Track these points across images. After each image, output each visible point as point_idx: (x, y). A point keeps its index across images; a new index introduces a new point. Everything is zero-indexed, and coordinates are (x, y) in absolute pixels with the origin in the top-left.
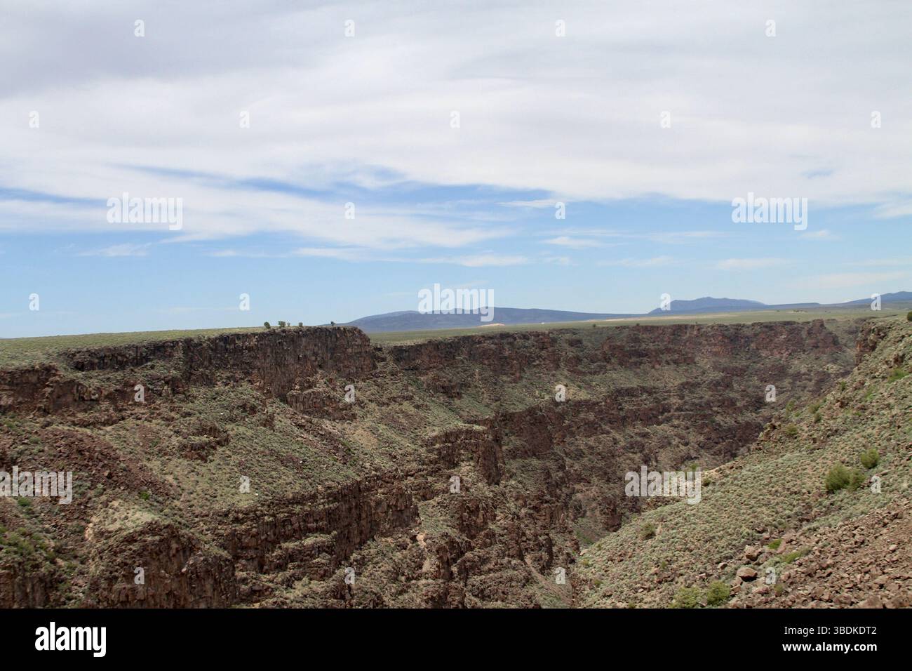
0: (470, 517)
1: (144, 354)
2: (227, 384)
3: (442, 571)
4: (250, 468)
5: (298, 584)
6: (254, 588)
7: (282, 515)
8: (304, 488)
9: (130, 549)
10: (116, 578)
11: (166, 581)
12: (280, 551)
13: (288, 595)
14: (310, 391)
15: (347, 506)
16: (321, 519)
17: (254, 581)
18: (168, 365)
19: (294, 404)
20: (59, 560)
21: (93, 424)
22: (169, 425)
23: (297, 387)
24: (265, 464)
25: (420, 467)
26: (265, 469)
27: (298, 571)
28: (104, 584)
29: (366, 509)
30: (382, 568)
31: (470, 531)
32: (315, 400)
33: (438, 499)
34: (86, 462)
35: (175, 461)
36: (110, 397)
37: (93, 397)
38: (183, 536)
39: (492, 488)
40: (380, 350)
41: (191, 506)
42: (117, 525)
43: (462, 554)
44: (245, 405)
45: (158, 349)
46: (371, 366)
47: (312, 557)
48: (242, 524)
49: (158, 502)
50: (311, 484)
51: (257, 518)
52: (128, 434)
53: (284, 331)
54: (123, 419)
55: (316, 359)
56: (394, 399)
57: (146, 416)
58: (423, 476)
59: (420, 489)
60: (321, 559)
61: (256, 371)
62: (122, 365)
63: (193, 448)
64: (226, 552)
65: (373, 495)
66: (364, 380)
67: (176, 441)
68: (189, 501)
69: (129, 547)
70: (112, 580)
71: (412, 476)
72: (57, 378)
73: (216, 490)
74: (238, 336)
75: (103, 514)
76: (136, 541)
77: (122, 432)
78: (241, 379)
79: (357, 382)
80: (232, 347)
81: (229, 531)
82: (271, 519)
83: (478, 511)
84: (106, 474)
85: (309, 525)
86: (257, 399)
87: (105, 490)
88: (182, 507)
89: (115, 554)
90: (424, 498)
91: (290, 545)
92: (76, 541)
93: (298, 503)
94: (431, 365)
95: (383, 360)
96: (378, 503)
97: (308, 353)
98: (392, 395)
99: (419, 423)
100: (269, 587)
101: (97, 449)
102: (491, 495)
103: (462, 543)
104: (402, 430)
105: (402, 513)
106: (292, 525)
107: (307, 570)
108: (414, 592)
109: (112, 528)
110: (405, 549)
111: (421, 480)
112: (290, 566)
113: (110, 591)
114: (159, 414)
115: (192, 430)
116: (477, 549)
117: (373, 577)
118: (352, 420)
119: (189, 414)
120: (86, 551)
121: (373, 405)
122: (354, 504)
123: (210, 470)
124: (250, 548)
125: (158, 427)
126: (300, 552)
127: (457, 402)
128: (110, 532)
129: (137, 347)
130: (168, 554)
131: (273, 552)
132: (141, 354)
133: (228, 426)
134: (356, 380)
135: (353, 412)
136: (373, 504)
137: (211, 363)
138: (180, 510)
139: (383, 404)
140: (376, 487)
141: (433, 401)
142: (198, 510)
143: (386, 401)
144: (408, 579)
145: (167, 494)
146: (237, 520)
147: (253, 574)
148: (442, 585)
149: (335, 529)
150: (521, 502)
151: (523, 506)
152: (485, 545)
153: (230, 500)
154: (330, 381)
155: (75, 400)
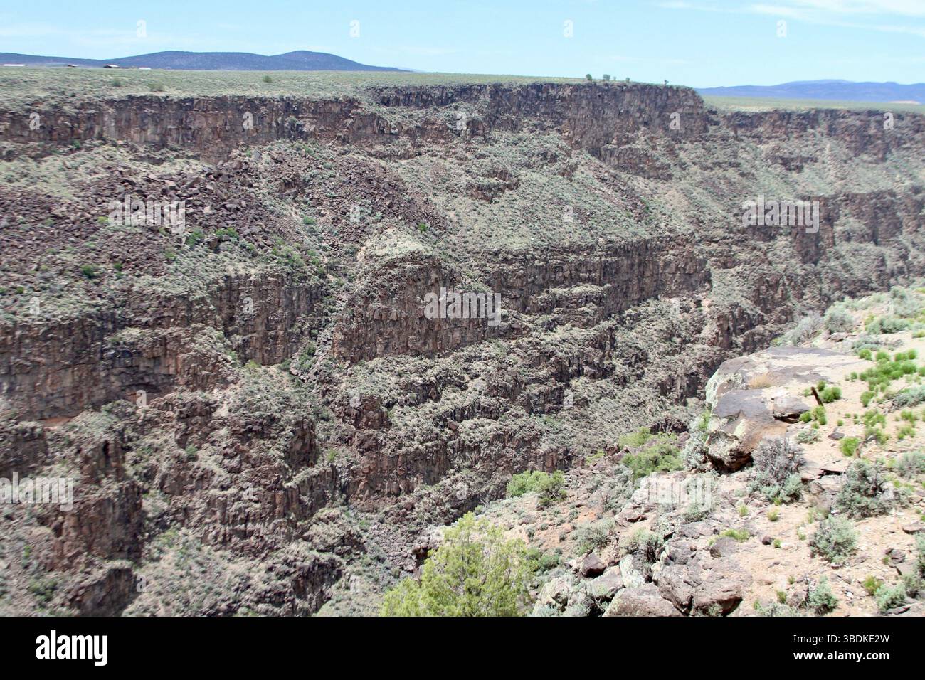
0: (767, 291)
1: (450, 95)
2: (532, 131)
3: (721, 339)
4: (533, 213)
5: (560, 329)
6: (513, 326)
7: (555, 262)
8: (583, 238)
9: (390, 274)
10: (373, 298)
11: (420, 307)
12: (546, 295)
13: (545, 337)
14: (627, 146)
15: (629, 262)
16: (595, 271)
17: (514, 319)
18: (472, 107)
19: (608, 158)
20: (330, 277)
21: (389, 156)
22: (462, 164)
23: (614, 141)
24: (550, 211)
25: (726, 234)
26: (548, 215)
27: (562, 317)
28: (360, 301)
29: (651, 267)
30: (656, 327)
31: (765, 304)
32: (631, 156)
33: (738, 269)
34: (372, 191)
35: (460, 197)
36: (410, 133)
37: (393, 131)
38: (445, 268)
39: (806, 266)
40: (715, 113)
41: (465, 242)
42: (386, 251)
43: (753, 326)
44: (546, 153)
45: (465, 91)
46: (702, 128)
47: (578, 305)
48: (510, 264)
49: (434, 234)
50: (592, 236)
51: (525, 261)
52: (421, 169)
53: (607, 85)
54: (420, 154)
55: (641, 115)
56: (720, 165)
57: (441, 154)
58: (727, 244)
59: (721, 256)
60: (589, 308)
61: (566, 121)
62: (426, 104)
63: (480, 188)
64: (490, 289)
65: (663, 255)
66: (692, 142)
67: (465, 180)
68: (464, 237)
69: (389, 271)
70: (369, 299)
71: (716, 242)
72: (359, 111)
73: (492, 230)
74: (552, 85)
75: (375, 239)
76: (396, 267)
77: (416, 167)
78: (549, 127)
79: (685, 143)
80: (545, 95)
81: (495, 269)
82: (542, 263)
83: (778, 287)
84: (388, 203)
85: (582, 274)
86: (562, 148)
87: (383, 218)
88: (456, 242)
89: (376, 276)
90: (725, 266)
91: (559, 291)
92: (348, 261)
93: (573, 252)
94: (774, 135)
95: (717, 123)
96: (667, 264)
97: (632, 109)
98: (718, 160)
99: (741, 191)
100: (527, 327)
101: (386, 180)
102: (803, 273)
103: (754, 315)
104: (719, 196)
105: (691, 277)
106: (563, 272)
107: (572, 317)
108: (687, 355)
109: (380, 252)
110: (687, 312)
111: (725, 248)
112: (555, 310)
113: (366, 309)
114: (454, 153)
115: (483, 171)
116: (769, 324)
117: (644, 333)
118: (667, 180)
119: (483, 156)
120: (355, 271)
121: (696, 168)
122: (637, 261)
123: (492, 211)
124: (515, 288)
125: (451, 165)
126: (567, 299)
127: (794, 175)
128: (377, 256)
129: (443, 88)
130: (426, 283)
131: (539, 295)
132: (447, 94)
133: (521, 172)
134: (683, 141)
135: (670, 172)
136: (661, 264)
137: (519, 109)
138: (455, 244)
139: (707, 168)
140: (667, 248)
141: (768, 171)
142: (470, 247)
143: (710, 165)
144: (684, 341)
145: (445, 229)
146: (505, 260)
147: (514, 312)
148: (718, 353)
149: (609, 282)
150: (836, 284)
151: (838, 289)
152: (779, 321)
153: (503, 241)
154: (651, 139)
155: (375, 133)
